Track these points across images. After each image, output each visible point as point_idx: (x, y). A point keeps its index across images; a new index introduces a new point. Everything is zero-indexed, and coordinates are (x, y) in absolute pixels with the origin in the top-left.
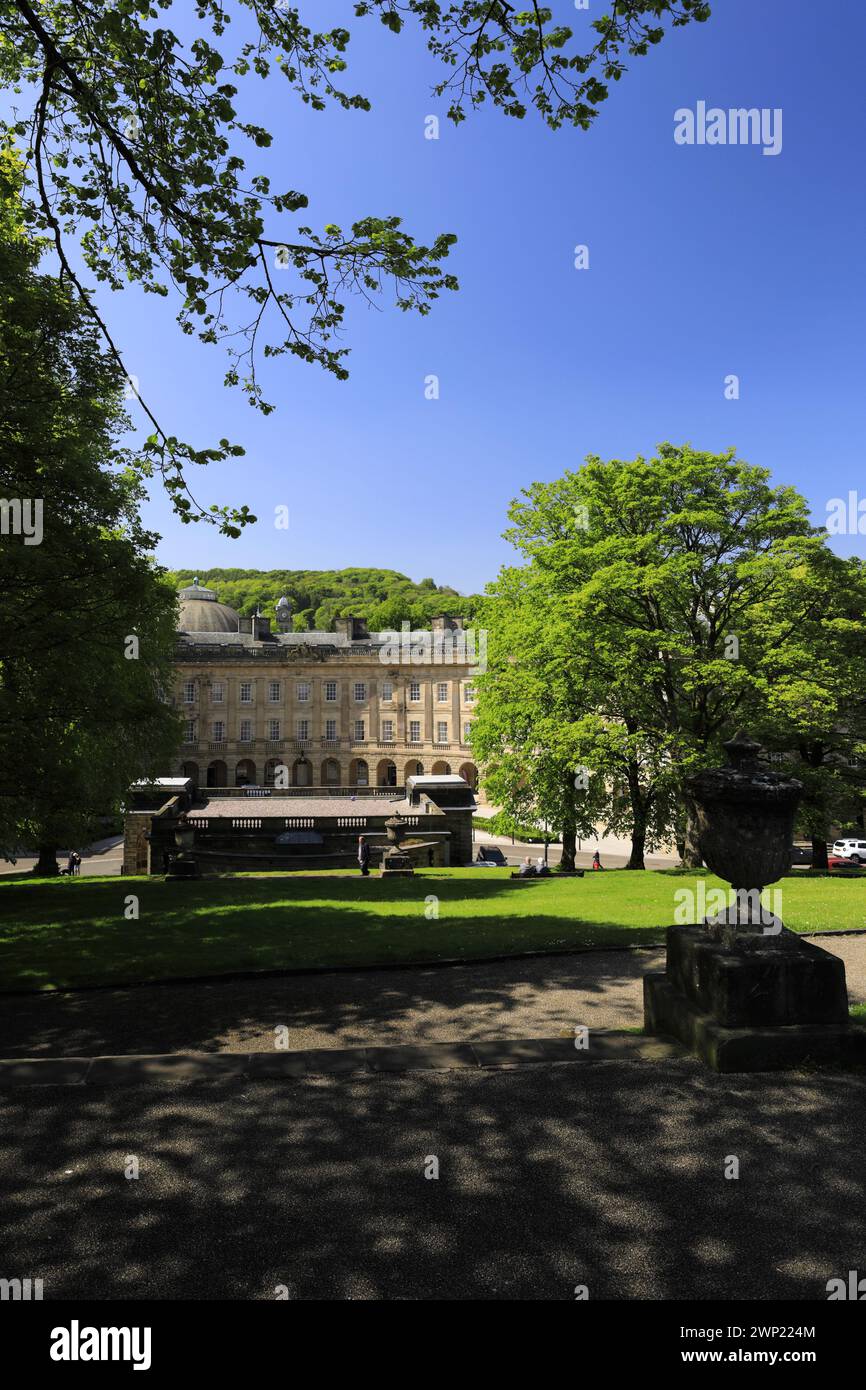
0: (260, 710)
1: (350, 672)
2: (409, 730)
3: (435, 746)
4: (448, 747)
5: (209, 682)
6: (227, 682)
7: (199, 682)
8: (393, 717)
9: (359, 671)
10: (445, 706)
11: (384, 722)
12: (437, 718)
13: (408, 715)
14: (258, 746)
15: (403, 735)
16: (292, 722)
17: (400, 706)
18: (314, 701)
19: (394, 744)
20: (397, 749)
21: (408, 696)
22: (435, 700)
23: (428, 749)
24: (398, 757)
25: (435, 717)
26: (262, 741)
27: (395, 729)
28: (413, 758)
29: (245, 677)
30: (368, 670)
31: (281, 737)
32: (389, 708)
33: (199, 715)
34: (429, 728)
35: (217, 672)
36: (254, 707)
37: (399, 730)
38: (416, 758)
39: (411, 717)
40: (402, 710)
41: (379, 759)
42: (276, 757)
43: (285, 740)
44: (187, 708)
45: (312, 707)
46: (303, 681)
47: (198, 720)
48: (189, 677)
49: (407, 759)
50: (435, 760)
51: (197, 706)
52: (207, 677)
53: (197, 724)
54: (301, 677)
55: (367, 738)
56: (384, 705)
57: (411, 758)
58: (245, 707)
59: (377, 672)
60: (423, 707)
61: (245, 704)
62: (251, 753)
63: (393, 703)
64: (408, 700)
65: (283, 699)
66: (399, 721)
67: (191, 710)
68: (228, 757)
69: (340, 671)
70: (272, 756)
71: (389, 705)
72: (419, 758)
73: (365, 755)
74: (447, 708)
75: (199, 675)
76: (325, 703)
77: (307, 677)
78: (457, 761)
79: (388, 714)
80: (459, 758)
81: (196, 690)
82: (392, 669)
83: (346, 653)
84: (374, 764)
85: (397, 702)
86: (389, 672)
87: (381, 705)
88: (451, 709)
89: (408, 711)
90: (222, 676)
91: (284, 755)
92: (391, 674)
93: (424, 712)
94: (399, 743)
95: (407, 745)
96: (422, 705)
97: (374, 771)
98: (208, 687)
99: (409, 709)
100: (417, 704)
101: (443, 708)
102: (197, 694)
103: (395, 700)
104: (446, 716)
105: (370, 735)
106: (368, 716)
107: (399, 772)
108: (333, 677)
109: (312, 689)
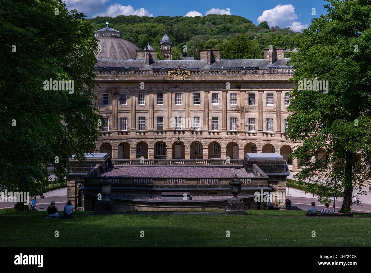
1: (209, 86)
2: (247, 124)
3: (265, 134)
4: (273, 135)
5: (117, 92)
6: (129, 92)
7: (111, 93)
8: (237, 115)
9: (215, 85)
10: (272, 108)
11: (231, 119)
12: (265, 116)
13: (247, 114)
14: (150, 133)
15: (243, 127)
17: (242, 108)
18: (186, 105)
19: (238, 133)
20: (239, 136)
21: (247, 101)
22: (264, 105)
23: (259, 136)
24: (240, 141)
25: (264, 115)
26: (152, 130)
27: (238, 123)
30: (221, 85)
31: (165, 128)
32: (234, 109)
33: (111, 113)
34: (261, 123)
35: (123, 86)
36: (147, 108)
37: (241, 124)
38: (252, 142)
39: (248, 116)
41: (228, 142)
42: (161, 140)
44: (104, 109)
45: (185, 109)
46: (178, 92)
47: (111, 117)
48: (105, 89)
49: (245, 142)
50: (265, 143)
51: (110, 108)
52: (116, 88)
53: (110, 119)
54: (177, 89)
55: (220, 128)
57: (249, 142)
58: (141, 108)
63: (237, 106)
64: (247, 104)
65: (166, 103)
66: (241, 118)
67: (107, 110)
71: (235, 108)
72: (254, 142)
73: (219, 139)
74: (273, 110)
75: (111, 88)
76: (193, 106)
77: (181, 89)
78: (278, 144)
79: (234, 113)
80: (280, 142)
81: (109, 98)
82: (237, 84)
83: (206, 73)
84: (224, 145)
85: (240, 105)
86: (235, 86)
87: (230, 108)
88: (275, 110)
89: (247, 111)
90: (126, 88)
91: (166, 139)
92: (236, 87)
93: (257, 112)
94: (241, 132)
95: (246, 133)
96: (256, 108)
97: (224, 150)
98: (117, 95)
99: (247, 110)
100: (253, 107)
101: (270, 110)
102: (110, 100)
103: (239, 104)
104: (272, 115)
105: (222, 127)
106: (220, 114)
107: (241, 150)
108: (198, 89)
109: (184, 97)
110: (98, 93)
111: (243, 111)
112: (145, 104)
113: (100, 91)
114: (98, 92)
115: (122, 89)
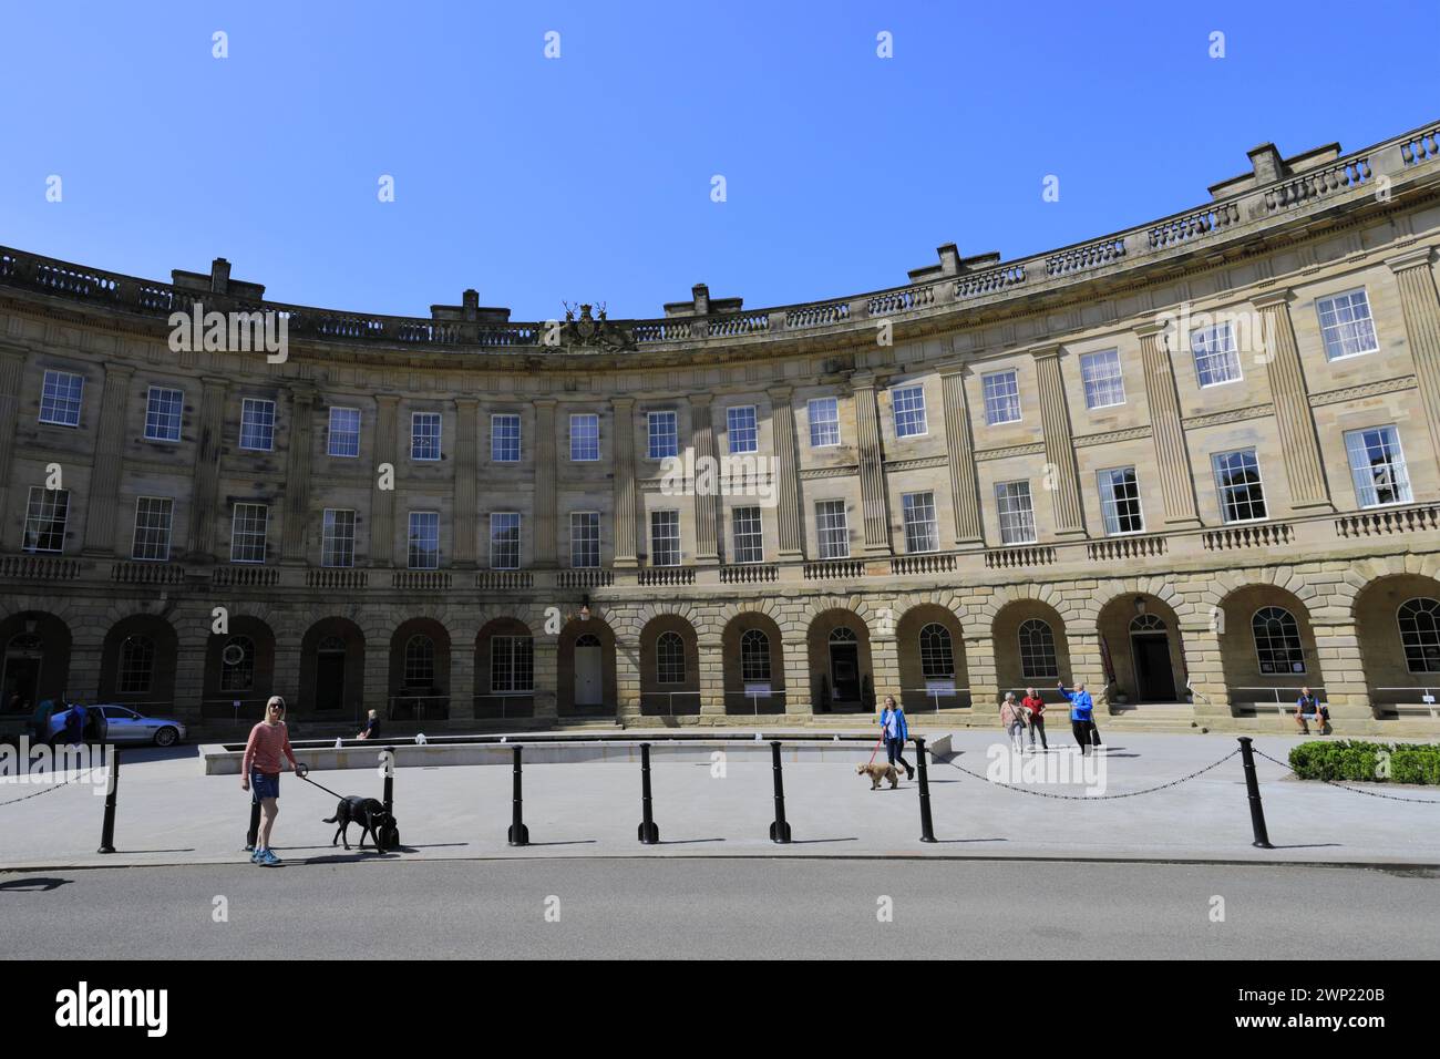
0: (465, 485)
1: (712, 377)
2: (898, 520)
3: (994, 556)
4: (1044, 552)
5: (318, 397)
6: (374, 406)
7: (290, 400)
8: (848, 487)
9: (739, 372)
10: (1018, 433)
11: (819, 506)
12: (992, 473)
13: (890, 476)
14: (457, 580)
15: (883, 534)
16: (556, 516)
17: (866, 453)
18: (617, 461)
19: (856, 565)
20: (867, 579)
21: (887, 423)
22: (978, 423)
23: (972, 567)
24: (871, 601)
25: (984, 470)
26: (468, 566)
27: (854, 521)
28: (924, 598)
29: (424, 395)
30: (765, 369)
31: (525, 557)
32: (830, 463)
33: (283, 486)
34: (969, 505)
35: (346, 375)
36: (448, 472)
37: (869, 522)
38: (933, 598)
39: (903, 483)
40: (874, 463)
41: (812, 610)
42: (507, 613)
43: (538, 566)
44: (249, 466)
45: (611, 476)
46: (583, 408)
47: (280, 501)
48: (261, 381)
49: (900, 605)
50: (1003, 597)
51: (281, 461)
52: (312, 384)
53: (276, 509)
54: (579, 397)
55: (771, 550)
56: (817, 457)
57: (916, 600)
58: (421, 474)
59: (791, 369)
60: (941, 447)
61: (420, 466)
62: (437, 599)
63: (844, 448)
64: (889, 435)
65: (530, 454)
66: (867, 495)
67: (260, 469)
68: (367, 608)
69: (685, 378)
70: (497, 612)
71: (833, 456)
72: (943, 599)
73: (769, 602)
74: (1026, 440)
75: (290, 379)
76: (647, 464)
77: (595, 398)
78: (1081, 594)
79: (831, 480)
80: (1092, 583)
81: (277, 419)
82: (831, 355)
83: (697, 331)
84: (798, 626)
85: (854, 445)
86: (826, 366)
87: (811, 458)
88: (1041, 438)
89: (893, 465)
90: (357, 387)
92: (830, 369)
93: (946, 460)
94: (873, 559)
95: (897, 563)
96: (937, 444)
97: (798, 648)
98: (315, 414)
99: (895, 458)
100: (920, 440)
101: (1012, 442)
102: (283, 428)
103: (852, 441)
104: (1024, 463)
105: (782, 545)
107: (879, 646)
108: (665, 394)
109: (609, 430)
110: (222, 390)
111: (871, 466)
112: (440, 459)
113: (239, 388)
114: (225, 386)
115: (342, 389)
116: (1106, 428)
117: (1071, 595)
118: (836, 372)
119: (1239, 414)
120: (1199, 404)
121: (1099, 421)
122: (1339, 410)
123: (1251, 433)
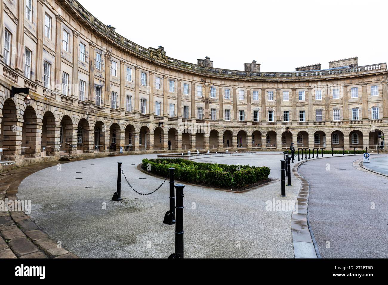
0: (137, 90)
1: (182, 76)
2: (210, 113)
3: (224, 122)
4: (231, 122)
6: (120, 63)
9: (186, 76)
10: (229, 101)
11: (198, 108)
14: (136, 115)
15: (208, 116)
16: (153, 102)
17: (206, 99)
18: (164, 91)
19: (203, 121)
21: (210, 94)
22: (223, 98)
23: (221, 124)
25: (224, 107)
26: (138, 113)
27: (204, 112)
29: (129, 63)
30: (191, 77)
31: (147, 111)
34: (221, 113)
35: (115, 52)
36: (134, 86)
37: (206, 113)
38: (215, 128)
39: (211, 106)
40: (208, 102)
42: (145, 125)
43: (149, 114)
44: (98, 75)
45: (163, 94)
50: (225, 129)
52: (109, 52)
54: (158, 73)
59: (195, 78)
61: (129, 83)
62: (133, 120)
63: (203, 97)
64: (210, 97)
65: (148, 85)
66: (206, 108)
68: (121, 121)
69: (177, 74)
71: (201, 99)
72: (217, 129)
74: (230, 102)
75: (105, 49)
76: (169, 93)
78: (236, 130)
79: (201, 104)
80: (237, 128)
82: (202, 78)
85: (205, 97)
87: (197, 98)
88: (232, 103)
89: (210, 103)
90: (117, 56)
91: (150, 124)
92: (202, 81)
93: (218, 104)
94: (207, 120)
96: (217, 100)
99: (211, 101)
100: (215, 99)
101: (228, 102)
104: (229, 107)
106: (190, 103)
107: (207, 136)
108: (173, 77)
109: (162, 83)
110: (93, 48)
112: (132, 82)
113: (96, 48)
116: (241, 103)
117: (235, 130)
118: (203, 82)
119: (258, 106)
120: (253, 103)
121: (241, 102)
122: (268, 108)
123: (259, 109)
